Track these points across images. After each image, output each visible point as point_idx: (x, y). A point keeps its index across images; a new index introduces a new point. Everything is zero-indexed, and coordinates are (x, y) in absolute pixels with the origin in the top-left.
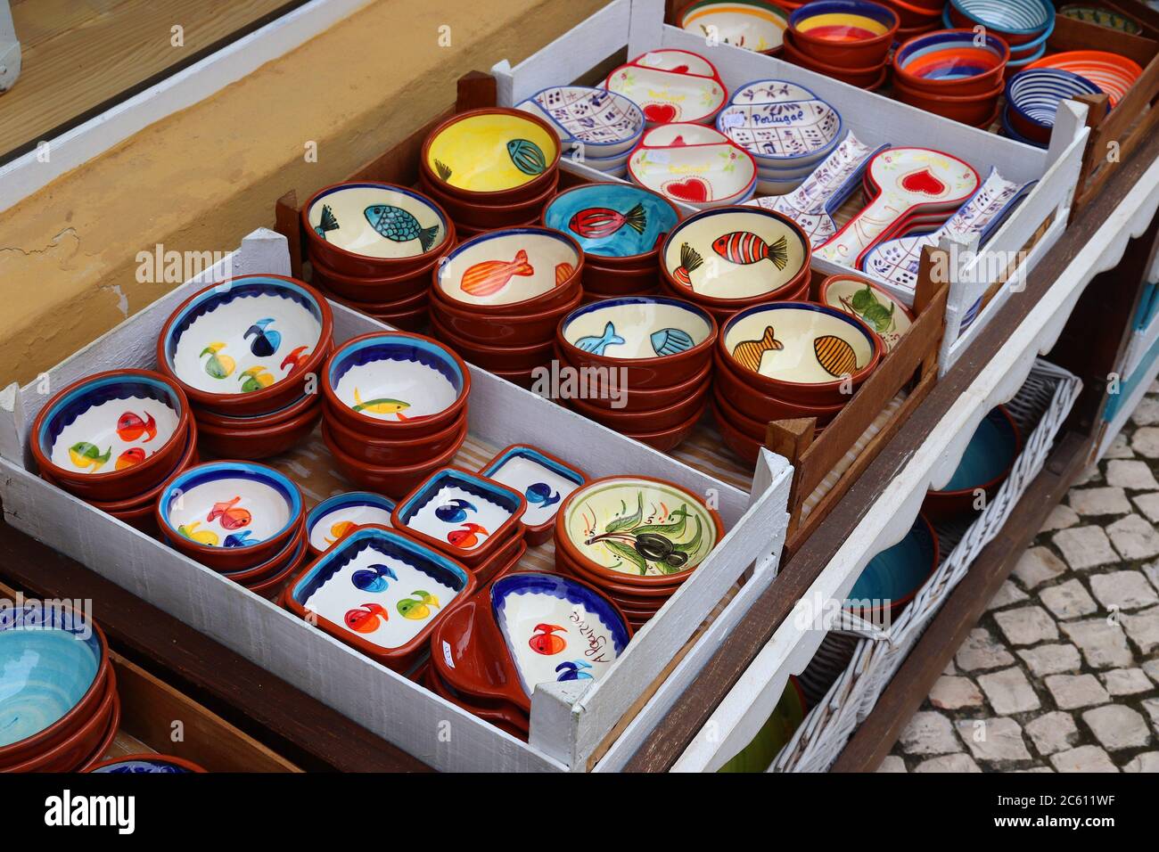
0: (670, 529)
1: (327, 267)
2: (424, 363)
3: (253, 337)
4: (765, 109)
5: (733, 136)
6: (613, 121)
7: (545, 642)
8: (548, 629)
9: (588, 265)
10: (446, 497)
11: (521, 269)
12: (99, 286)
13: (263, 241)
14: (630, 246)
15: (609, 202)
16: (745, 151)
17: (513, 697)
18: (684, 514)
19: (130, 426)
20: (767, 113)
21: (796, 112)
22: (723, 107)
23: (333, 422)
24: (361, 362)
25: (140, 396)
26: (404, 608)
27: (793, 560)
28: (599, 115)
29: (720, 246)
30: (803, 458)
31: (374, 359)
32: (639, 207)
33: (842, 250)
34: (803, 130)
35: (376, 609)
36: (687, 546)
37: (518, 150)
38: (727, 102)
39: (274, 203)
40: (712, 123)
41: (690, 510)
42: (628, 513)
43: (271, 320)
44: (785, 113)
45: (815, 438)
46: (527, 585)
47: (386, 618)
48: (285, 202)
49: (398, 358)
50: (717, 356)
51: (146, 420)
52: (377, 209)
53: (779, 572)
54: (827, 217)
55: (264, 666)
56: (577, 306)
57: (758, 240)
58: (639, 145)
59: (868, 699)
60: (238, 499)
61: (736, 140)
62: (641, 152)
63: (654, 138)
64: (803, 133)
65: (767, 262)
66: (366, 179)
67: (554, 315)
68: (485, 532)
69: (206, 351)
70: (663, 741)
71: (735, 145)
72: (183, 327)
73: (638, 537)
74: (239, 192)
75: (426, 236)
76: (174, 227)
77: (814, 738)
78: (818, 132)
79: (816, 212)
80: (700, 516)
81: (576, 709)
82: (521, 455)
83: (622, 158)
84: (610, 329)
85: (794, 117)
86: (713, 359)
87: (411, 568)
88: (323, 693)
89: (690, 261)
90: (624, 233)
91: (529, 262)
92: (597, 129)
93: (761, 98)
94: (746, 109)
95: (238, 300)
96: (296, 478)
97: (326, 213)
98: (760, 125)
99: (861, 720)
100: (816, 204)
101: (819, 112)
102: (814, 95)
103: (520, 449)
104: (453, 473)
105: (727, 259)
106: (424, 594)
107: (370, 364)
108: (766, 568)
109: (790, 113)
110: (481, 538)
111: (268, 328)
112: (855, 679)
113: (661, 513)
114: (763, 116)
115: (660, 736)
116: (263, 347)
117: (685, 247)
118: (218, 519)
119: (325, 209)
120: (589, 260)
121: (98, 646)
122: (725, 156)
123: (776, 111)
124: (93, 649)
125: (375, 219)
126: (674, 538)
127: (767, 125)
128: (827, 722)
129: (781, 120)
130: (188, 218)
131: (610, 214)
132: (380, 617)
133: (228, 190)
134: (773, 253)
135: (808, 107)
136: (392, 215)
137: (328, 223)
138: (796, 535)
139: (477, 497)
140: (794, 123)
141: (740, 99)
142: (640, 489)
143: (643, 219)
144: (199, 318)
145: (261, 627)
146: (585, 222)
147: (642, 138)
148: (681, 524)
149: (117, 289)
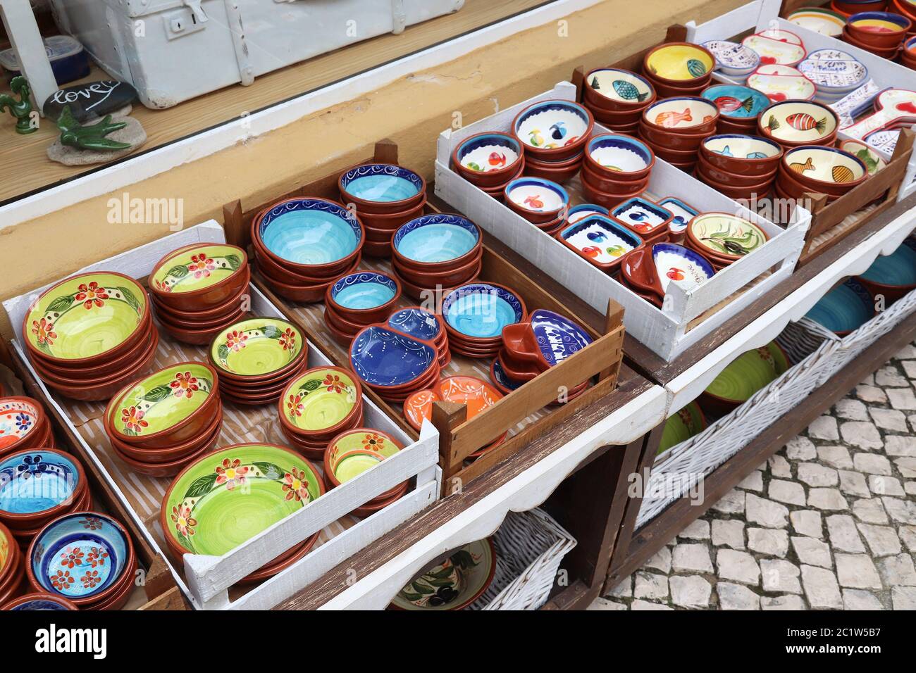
0: (742, 240)
1: (592, 103)
2: (633, 151)
3: (554, 130)
4: (826, 63)
5: (806, 74)
6: (742, 60)
7: (674, 275)
8: (676, 270)
9: (720, 120)
10: (636, 210)
11: (686, 117)
12: (489, 97)
13: (565, 87)
14: (743, 115)
15: (735, 95)
16: (811, 81)
17: (657, 290)
18: (751, 234)
19: (494, 159)
20: (827, 65)
21: (842, 66)
22: (803, 59)
23: (587, 169)
24: (603, 146)
25: (501, 145)
26: (610, 251)
27: (802, 269)
28: (735, 57)
29: (790, 119)
30: (817, 213)
31: (609, 146)
32: (751, 98)
33: (855, 132)
34: (844, 76)
35: (597, 249)
36: (749, 249)
37: (693, 64)
38: (805, 58)
39: (573, 70)
40: (796, 66)
41: (754, 233)
42: (722, 231)
43: (563, 123)
44: (836, 66)
45: (826, 205)
46: (669, 249)
47: (601, 253)
48: (578, 70)
49: (621, 147)
50: (781, 166)
51: (502, 157)
52: (619, 82)
53: (794, 272)
54: (850, 118)
55: (541, 268)
56: (713, 135)
57: (811, 119)
58: (755, 72)
59: (824, 375)
60: (538, 196)
61: (806, 76)
62: (755, 76)
63: (763, 70)
64: (845, 77)
65: (814, 130)
66: (616, 67)
67: (701, 137)
68: (651, 226)
69: (532, 133)
70: (723, 331)
71: (806, 78)
72: (524, 119)
73: (726, 242)
74: (556, 66)
75: (640, 97)
76: (524, 77)
77: (793, 378)
78: (853, 78)
79: (845, 115)
80: (759, 237)
81: (688, 293)
82: (672, 202)
83: (746, 77)
84: (727, 149)
85: (841, 69)
86: (779, 165)
87: (615, 236)
88: (566, 284)
89: (773, 125)
90: (740, 111)
91: (691, 115)
92: (733, 63)
93: (824, 58)
94: (815, 62)
95: (550, 111)
96: (568, 191)
97: (595, 80)
98: (822, 71)
99: (818, 386)
100: (846, 111)
101: (856, 68)
102: (854, 58)
103: (672, 199)
104: (640, 200)
105: (793, 126)
106: (620, 247)
107: (607, 148)
108: (788, 268)
109: (839, 67)
110: (649, 228)
111: (561, 127)
112: (819, 357)
113: (739, 233)
114: (824, 67)
115: (722, 329)
116: (557, 135)
117: (772, 118)
118: (529, 203)
119: (595, 78)
120: (722, 117)
121: (477, 234)
122: (800, 83)
123: (831, 65)
124: (475, 236)
125: (618, 87)
126: (743, 245)
127: (825, 72)
128: (800, 373)
129: (833, 70)
130: (531, 74)
131: (734, 100)
132: (598, 252)
133: (551, 64)
134: (818, 126)
135: (850, 65)
136: (626, 86)
137: (595, 85)
138: (806, 257)
139: (650, 212)
140: (840, 72)
141: (813, 58)
142: (730, 220)
143: (751, 105)
144: (531, 116)
145: (544, 249)
146: (721, 103)
147: (757, 69)
148: (748, 239)
149: (495, 100)
